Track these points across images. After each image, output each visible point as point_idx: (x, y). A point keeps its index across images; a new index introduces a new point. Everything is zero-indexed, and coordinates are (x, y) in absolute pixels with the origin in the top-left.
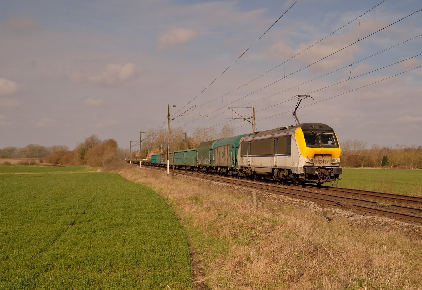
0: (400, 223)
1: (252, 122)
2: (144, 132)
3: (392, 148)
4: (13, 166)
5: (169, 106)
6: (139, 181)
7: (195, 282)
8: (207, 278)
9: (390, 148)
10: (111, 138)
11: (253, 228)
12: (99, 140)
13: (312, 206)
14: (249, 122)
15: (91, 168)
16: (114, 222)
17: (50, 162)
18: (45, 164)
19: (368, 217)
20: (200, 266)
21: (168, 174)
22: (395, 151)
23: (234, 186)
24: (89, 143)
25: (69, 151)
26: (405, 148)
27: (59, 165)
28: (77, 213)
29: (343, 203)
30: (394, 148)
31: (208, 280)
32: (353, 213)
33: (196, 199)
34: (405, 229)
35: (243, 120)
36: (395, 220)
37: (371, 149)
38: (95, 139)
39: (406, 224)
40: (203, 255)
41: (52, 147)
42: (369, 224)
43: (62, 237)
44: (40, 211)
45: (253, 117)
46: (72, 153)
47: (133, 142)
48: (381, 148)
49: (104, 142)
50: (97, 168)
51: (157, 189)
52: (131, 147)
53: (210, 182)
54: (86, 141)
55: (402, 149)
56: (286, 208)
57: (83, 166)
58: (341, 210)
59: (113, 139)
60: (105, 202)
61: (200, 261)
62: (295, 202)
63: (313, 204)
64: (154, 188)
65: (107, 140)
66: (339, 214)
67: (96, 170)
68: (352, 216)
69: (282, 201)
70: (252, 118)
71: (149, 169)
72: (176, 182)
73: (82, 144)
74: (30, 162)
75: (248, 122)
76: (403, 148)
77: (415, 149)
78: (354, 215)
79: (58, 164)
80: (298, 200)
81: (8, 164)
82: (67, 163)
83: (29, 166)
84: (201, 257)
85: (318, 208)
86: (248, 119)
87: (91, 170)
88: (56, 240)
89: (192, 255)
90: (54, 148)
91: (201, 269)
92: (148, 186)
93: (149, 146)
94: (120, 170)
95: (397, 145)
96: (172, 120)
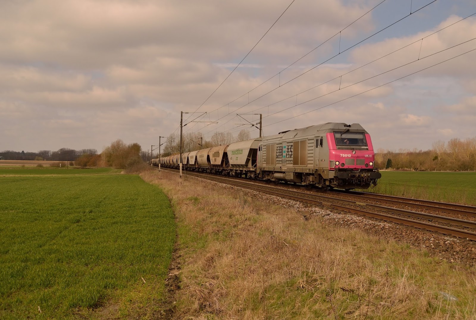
0: (366, 221)
1: (259, 127)
2: (163, 137)
4: (45, 169)
5: (182, 113)
6: (153, 182)
7: (170, 275)
8: (180, 271)
9: (394, 152)
11: (235, 226)
12: (124, 144)
14: (256, 127)
15: (116, 170)
16: (115, 220)
17: (79, 164)
18: (75, 166)
19: (340, 216)
20: (178, 260)
21: (180, 176)
23: (235, 187)
27: (88, 167)
28: (85, 212)
30: (398, 151)
31: (182, 273)
33: (196, 199)
34: (368, 226)
35: (252, 126)
36: (363, 219)
39: (371, 222)
40: (185, 251)
41: (82, 151)
42: (340, 222)
43: (62, 234)
44: (52, 210)
45: (260, 123)
46: (100, 156)
49: (129, 147)
50: (121, 170)
51: (166, 189)
53: (216, 184)
54: (112, 146)
56: (273, 207)
57: (109, 168)
58: (320, 209)
60: (113, 202)
61: (180, 256)
62: (283, 202)
63: (298, 204)
64: (164, 189)
66: (318, 213)
67: (120, 172)
68: (328, 215)
69: (273, 201)
72: (186, 183)
73: (109, 148)
74: (60, 164)
79: (86, 166)
80: (286, 200)
81: (40, 166)
82: (94, 166)
83: (59, 168)
84: (181, 253)
85: (302, 208)
86: (256, 125)
87: (116, 172)
88: (56, 236)
89: (175, 250)
90: (84, 151)
91: (179, 263)
92: (160, 187)
94: (141, 172)
96: (185, 126)
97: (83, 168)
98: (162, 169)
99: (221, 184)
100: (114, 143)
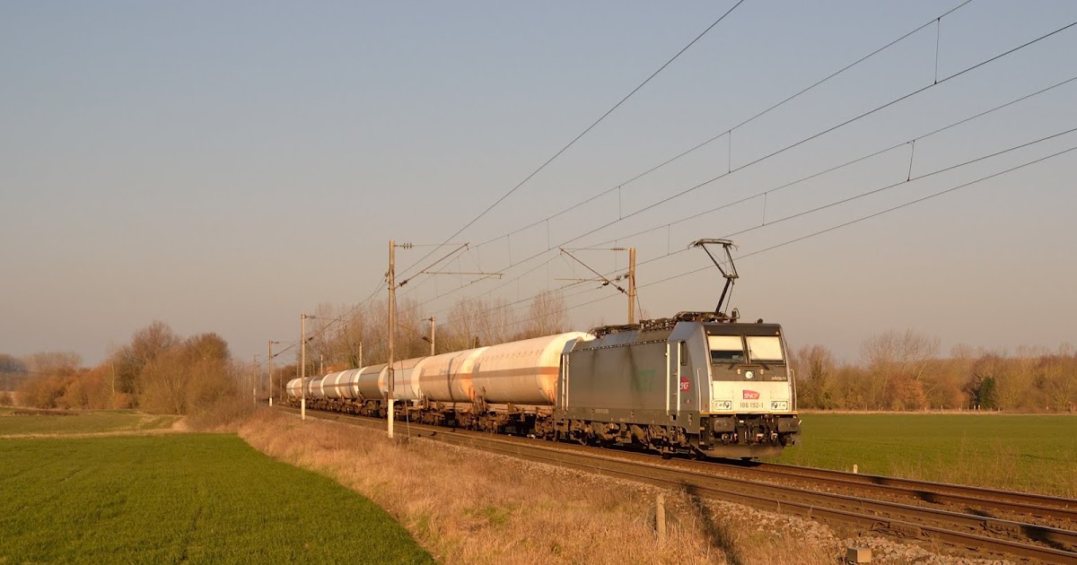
1: (626, 289)
2: (314, 315)
3: (1008, 357)
5: (392, 247)
6: (306, 460)
9: (1001, 355)
10: (208, 331)
12: (173, 338)
13: (813, 531)
14: (620, 289)
15: (154, 419)
17: (31, 401)
18: (16, 407)
21: (391, 440)
22: (1016, 363)
23: (589, 474)
24: (146, 347)
25: (85, 371)
26: (1041, 354)
27: (59, 409)
29: (895, 519)
30: (1012, 354)
32: (924, 552)
35: (602, 285)
37: (952, 358)
38: (162, 333)
45: (630, 276)
46: (97, 374)
47: (277, 343)
48: (976, 356)
50: (171, 418)
51: (367, 482)
52: (271, 357)
53: (517, 462)
54: (136, 341)
55: (1034, 357)
57: (131, 413)
58: (893, 542)
59: (215, 335)
62: (765, 522)
63: (815, 528)
64: (359, 482)
65: (197, 338)
66: (889, 553)
67: (169, 426)
68: (923, 559)
70: (627, 280)
71: (329, 421)
72: (418, 462)
73: (125, 350)
75: (616, 288)
76: (1038, 355)
77: (1069, 359)
78: (928, 557)
79: (54, 407)
80: (773, 516)
82: (81, 405)
85: (829, 538)
86: (613, 282)
87: (154, 425)
93: (322, 353)
94: (241, 426)
95: (1020, 347)
96: (401, 285)
97: (47, 413)
98: (312, 415)
99: (537, 465)
100: (141, 333)
